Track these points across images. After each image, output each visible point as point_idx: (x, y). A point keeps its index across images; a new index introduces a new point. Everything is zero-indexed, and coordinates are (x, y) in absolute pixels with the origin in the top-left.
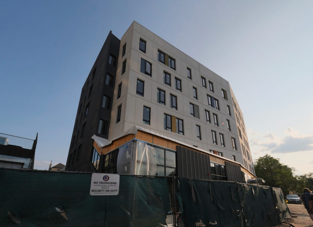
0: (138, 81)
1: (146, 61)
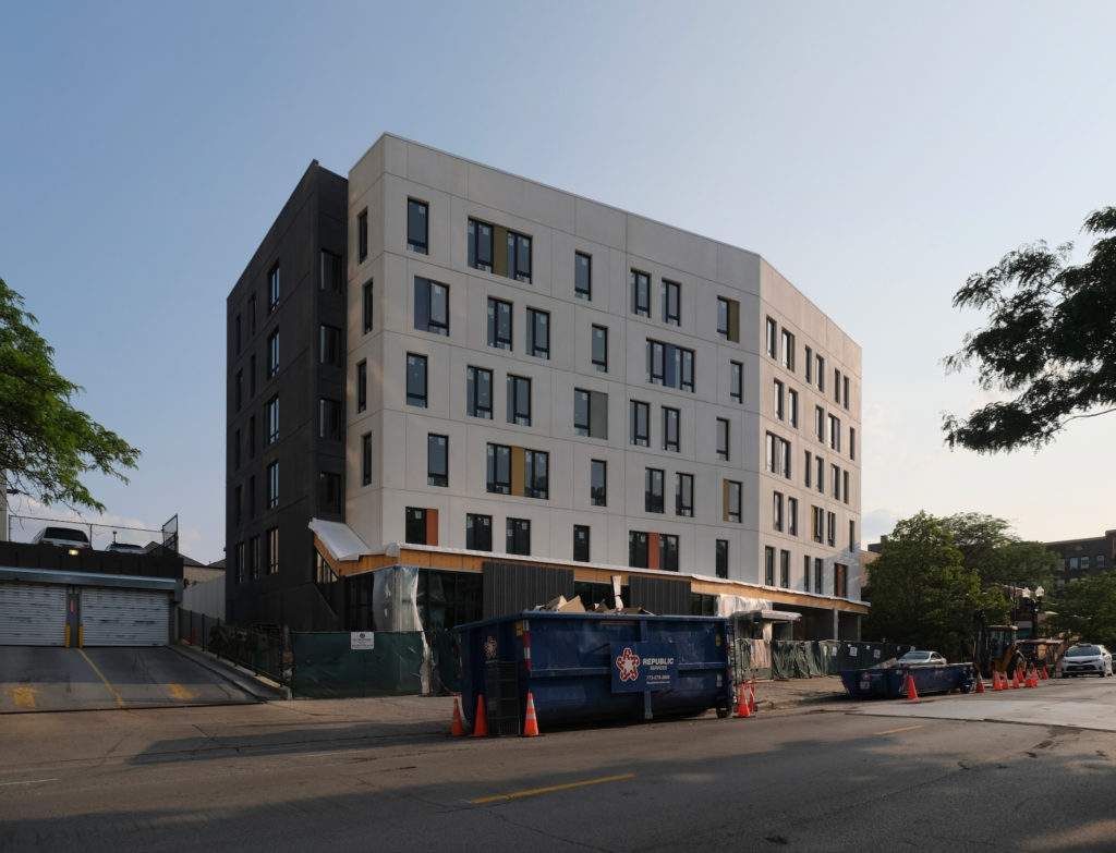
0: (410, 358)
1: (430, 282)
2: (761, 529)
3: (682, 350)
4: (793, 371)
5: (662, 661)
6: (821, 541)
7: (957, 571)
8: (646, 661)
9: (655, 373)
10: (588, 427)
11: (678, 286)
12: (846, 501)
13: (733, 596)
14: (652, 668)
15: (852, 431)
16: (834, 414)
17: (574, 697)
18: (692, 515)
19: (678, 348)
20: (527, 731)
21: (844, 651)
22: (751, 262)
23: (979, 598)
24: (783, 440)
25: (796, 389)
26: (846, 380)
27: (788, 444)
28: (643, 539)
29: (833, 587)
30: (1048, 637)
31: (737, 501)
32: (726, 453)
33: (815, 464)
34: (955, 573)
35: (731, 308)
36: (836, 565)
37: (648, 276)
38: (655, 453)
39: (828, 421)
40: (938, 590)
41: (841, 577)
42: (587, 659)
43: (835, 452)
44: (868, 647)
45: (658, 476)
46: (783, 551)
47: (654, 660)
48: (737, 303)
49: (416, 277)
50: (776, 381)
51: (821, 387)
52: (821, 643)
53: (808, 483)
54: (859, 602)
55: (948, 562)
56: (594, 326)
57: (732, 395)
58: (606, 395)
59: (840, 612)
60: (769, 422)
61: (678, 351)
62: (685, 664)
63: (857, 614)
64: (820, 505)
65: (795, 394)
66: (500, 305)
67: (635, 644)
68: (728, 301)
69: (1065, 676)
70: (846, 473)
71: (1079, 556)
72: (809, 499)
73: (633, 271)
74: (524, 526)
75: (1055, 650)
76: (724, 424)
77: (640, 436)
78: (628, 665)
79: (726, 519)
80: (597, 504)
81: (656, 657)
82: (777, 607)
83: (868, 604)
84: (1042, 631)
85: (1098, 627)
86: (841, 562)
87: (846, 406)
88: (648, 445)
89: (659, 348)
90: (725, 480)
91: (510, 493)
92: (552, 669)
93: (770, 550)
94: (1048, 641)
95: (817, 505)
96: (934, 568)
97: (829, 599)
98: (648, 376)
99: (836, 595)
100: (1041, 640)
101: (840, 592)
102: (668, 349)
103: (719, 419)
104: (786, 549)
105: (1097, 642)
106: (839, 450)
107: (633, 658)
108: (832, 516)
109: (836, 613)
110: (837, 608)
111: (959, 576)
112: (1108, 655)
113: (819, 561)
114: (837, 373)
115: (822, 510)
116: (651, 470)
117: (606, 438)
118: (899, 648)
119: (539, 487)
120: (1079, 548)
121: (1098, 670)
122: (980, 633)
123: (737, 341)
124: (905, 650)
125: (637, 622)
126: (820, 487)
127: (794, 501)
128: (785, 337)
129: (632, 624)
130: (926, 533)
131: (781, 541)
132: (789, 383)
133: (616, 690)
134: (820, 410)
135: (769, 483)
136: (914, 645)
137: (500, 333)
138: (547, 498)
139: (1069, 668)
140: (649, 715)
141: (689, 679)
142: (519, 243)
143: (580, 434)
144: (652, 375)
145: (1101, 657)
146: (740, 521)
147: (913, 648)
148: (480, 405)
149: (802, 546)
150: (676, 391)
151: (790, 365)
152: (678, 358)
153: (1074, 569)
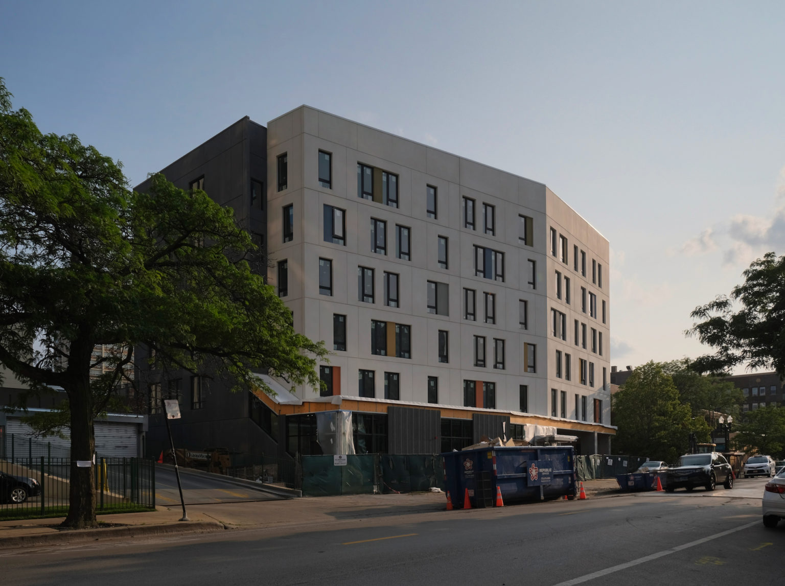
2: (548, 377)
3: (496, 252)
4: (567, 264)
5: (547, 470)
6: (585, 384)
7: (676, 404)
8: (541, 470)
9: (479, 268)
10: (436, 308)
11: (493, 207)
12: (600, 354)
13: (533, 425)
14: (543, 474)
15: (604, 302)
16: (592, 292)
17: (512, 488)
18: (504, 368)
19: (493, 250)
20: (497, 505)
21: (603, 462)
22: (540, 190)
23: (691, 424)
24: (561, 313)
25: (568, 276)
26: (600, 266)
27: (564, 316)
28: (472, 385)
29: (593, 415)
30: (735, 451)
31: (532, 358)
32: (525, 324)
33: (580, 328)
34: (674, 406)
35: (528, 221)
36: (595, 400)
37: (473, 201)
38: (480, 326)
39: (588, 297)
40: (663, 418)
41: (598, 409)
42: (518, 470)
43: (593, 319)
44: (619, 459)
45: (481, 341)
46: (562, 392)
47: (544, 470)
48: (532, 219)
49: (324, 205)
50: (557, 272)
51: (584, 273)
52: (591, 457)
53: (576, 343)
54: (610, 426)
55: (670, 398)
56: (439, 236)
57: (529, 283)
58: (448, 285)
59: (598, 434)
60: (552, 302)
61: (493, 253)
62: (556, 472)
63: (609, 435)
64: (584, 358)
65: (567, 280)
66: (378, 223)
67: (536, 461)
68: (525, 218)
69: (746, 477)
70: (600, 334)
71: (758, 386)
72: (578, 353)
73: (464, 197)
74: (395, 378)
75: (741, 459)
76: (523, 303)
77: (470, 314)
78: (534, 472)
79: (526, 370)
80: (442, 361)
81: (545, 468)
82: (560, 432)
83: (616, 428)
84: (732, 445)
85: (769, 443)
86: (598, 398)
87: (600, 285)
88: (475, 320)
89: (481, 251)
90: (525, 343)
91: (386, 355)
92: (505, 475)
93: (554, 391)
94: (736, 454)
95: (583, 358)
96: (660, 402)
97: (591, 425)
98: (474, 270)
99: (595, 422)
100: (732, 453)
101: (597, 420)
102: (487, 252)
103: (520, 300)
104: (563, 390)
105: (767, 454)
106: (595, 318)
107: (536, 469)
108: (592, 365)
109: (596, 435)
110: (596, 431)
111: (678, 408)
112: (773, 462)
113: (584, 397)
114: (594, 261)
115: (585, 361)
116: (477, 337)
117: (448, 315)
118: (639, 459)
119: (404, 350)
120: (758, 380)
121: (766, 473)
122: (693, 449)
123: (532, 245)
124: (643, 461)
125: (536, 450)
126: (584, 346)
127: (568, 356)
128: (561, 240)
129: (534, 451)
130: (654, 377)
131: (560, 385)
132: (564, 273)
133: (530, 485)
134: (584, 289)
135: (553, 344)
136: (648, 457)
137: (378, 242)
138: (410, 357)
139: (749, 472)
140: (542, 497)
141: (557, 479)
142: (390, 179)
143: (431, 313)
144: (477, 270)
145: (768, 464)
146: (535, 372)
147: (648, 459)
148: (366, 295)
149: (573, 388)
150: (492, 281)
151: (565, 260)
152: (493, 257)
153: (755, 397)
